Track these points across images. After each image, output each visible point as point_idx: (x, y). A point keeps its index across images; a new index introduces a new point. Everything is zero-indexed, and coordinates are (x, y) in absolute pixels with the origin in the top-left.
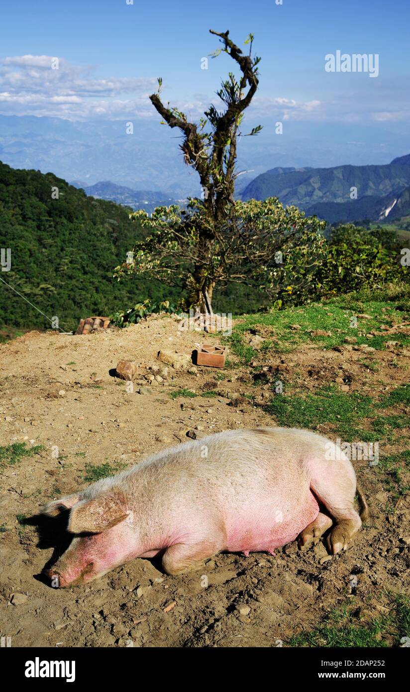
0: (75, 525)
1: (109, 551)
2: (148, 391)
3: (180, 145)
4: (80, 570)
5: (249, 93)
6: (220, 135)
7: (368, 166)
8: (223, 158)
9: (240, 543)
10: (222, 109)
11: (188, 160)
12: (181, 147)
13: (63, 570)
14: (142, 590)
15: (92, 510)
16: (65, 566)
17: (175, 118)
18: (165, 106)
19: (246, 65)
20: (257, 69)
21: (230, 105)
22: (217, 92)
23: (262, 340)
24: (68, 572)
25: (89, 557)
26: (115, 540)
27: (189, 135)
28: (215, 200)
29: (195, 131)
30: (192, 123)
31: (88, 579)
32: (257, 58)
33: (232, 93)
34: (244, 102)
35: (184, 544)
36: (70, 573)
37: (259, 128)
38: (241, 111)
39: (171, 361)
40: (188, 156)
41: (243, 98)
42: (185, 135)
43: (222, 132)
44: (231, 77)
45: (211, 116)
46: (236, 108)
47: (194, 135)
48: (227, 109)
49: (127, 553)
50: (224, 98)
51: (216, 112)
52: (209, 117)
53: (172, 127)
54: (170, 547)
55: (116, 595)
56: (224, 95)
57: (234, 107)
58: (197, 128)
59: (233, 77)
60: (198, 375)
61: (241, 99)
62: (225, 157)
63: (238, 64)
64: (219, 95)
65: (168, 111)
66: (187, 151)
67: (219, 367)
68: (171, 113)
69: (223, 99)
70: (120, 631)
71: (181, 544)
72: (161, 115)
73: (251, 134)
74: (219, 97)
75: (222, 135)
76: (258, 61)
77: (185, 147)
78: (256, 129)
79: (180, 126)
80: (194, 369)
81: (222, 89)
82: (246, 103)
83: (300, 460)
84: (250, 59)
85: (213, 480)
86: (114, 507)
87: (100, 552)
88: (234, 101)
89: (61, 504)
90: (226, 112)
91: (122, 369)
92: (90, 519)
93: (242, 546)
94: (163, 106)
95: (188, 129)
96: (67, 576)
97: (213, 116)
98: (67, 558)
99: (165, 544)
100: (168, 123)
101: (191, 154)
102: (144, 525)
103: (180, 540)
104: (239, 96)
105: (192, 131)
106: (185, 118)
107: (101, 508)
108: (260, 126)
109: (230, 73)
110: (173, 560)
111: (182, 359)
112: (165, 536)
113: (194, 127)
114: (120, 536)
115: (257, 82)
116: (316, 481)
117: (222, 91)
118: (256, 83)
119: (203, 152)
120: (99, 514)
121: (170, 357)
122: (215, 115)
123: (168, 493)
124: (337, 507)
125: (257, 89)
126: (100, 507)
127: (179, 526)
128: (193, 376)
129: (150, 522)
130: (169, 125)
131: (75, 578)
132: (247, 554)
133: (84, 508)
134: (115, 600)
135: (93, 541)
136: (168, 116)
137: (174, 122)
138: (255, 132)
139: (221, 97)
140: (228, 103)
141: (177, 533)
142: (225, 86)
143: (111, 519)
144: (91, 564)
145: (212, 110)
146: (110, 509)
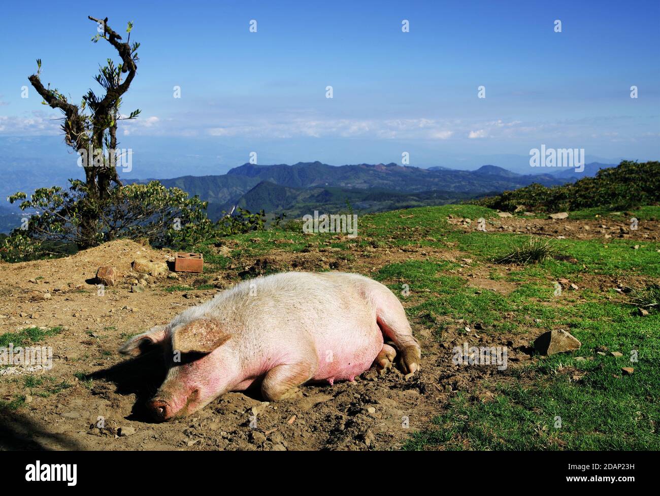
0: (181, 345)
1: (213, 375)
2: (140, 288)
3: (61, 125)
4: (186, 397)
5: (128, 78)
6: (100, 118)
7: (207, 176)
8: (103, 140)
9: (328, 369)
10: (101, 93)
11: (69, 140)
12: (63, 127)
13: (169, 398)
14: (257, 409)
15: (194, 331)
16: (170, 394)
17: (55, 98)
18: (46, 87)
19: (124, 51)
20: (136, 54)
21: (109, 90)
22: (95, 77)
23: (230, 250)
24: (174, 400)
25: (193, 384)
26: (218, 365)
27: (71, 116)
28: (98, 182)
29: (77, 111)
30: (74, 105)
31: (192, 410)
32: (136, 43)
33: (110, 78)
34: (123, 86)
35: (286, 364)
36: (176, 401)
37: (138, 112)
38: (120, 95)
39: (147, 269)
40: (69, 136)
41: (121, 82)
42: (66, 117)
43: (101, 116)
44: (109, 63)
45: (90, 101)
46: (115, 92)
47: (76, 116)
48: (105, 93)
49: (230, 378)
50: (103, 83)
51: (94, 96)
52: (88, 100)
53: (53, 108)
54: (269, 371)
55: (230, 419)
56: (102, 79)
57: (113, 91)
58: (78, 109)
59: (112, 63)
60: (180, 279)
61: (120, 84)
62: (106, 140)
63: (117, 50)
64: (98, 80)
65: (48, 91)
66: (68, 131)
67: (199, 271)
68: (53, 94)
69: (101, 84)
70: (260, 438)
71: (281, 365)
72: (41, 96)
73: (130, 118)
74: (98, 82)
75: (102, 118)
76: (137, 46)
77: (67, 128)
78: (135, 113)
79: (61, 107)
80: (174, 274)
81: (100, 74)
82: (124, 87)
83: (362, 293)
84: (128, 46)
85: (298, 306)
86: (215, 328)
87: (204, 378)
88: (112, 85)
89: (147, 337)
90: (104, 97)
91: (104, 275)
92: (194, 340)
93: (330, 372)
94: (43, 87)
95: (70, 111)
96: (173, 405)
97: (92, 100)
98: (169, 387)
99: (264, 368)
100: (49, 103)
101: (72, 135)
102: (243, 348)
103: (281, 361)
104: (117, 82)
105: (74, 111)
106: (65, 100)
107: (203, 328)
108: (138, 110)
109: (108, 59)
110: (276, 384)
111: (159, 267)
112: (264, 359)
113: (76, 107)
114: (221, 361)
115: (136, 68)
116: (381, 310)
117: (100, 76)
118: (134, 69)
119: (84, 134)
120: (202, 334)
121: (146, 266)
122: (93, 99)
123: (261, 316)
124: (402, 333)
125: (136, 74)
126: (201, 328)
127: (278, 347)
128: (174, 281)
129: (248, 345)
130: (50, 106)
131: (181, 407)
132: (332, 381)
133: (186, 329)
134: (229, 423)
135: (194, 367)
136: (50, 98)
137: (55, 102)
138: (134, 116)
139: (99, 81)
140: (108, 88)
141: (277, 355)
142: (104, 72)
143: (215, 340)
144: (196, 392)
145: (91, 94)
146: (212, 329)
